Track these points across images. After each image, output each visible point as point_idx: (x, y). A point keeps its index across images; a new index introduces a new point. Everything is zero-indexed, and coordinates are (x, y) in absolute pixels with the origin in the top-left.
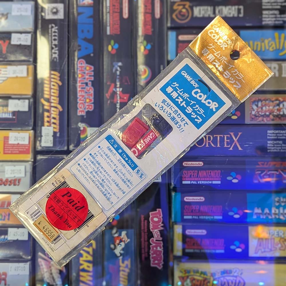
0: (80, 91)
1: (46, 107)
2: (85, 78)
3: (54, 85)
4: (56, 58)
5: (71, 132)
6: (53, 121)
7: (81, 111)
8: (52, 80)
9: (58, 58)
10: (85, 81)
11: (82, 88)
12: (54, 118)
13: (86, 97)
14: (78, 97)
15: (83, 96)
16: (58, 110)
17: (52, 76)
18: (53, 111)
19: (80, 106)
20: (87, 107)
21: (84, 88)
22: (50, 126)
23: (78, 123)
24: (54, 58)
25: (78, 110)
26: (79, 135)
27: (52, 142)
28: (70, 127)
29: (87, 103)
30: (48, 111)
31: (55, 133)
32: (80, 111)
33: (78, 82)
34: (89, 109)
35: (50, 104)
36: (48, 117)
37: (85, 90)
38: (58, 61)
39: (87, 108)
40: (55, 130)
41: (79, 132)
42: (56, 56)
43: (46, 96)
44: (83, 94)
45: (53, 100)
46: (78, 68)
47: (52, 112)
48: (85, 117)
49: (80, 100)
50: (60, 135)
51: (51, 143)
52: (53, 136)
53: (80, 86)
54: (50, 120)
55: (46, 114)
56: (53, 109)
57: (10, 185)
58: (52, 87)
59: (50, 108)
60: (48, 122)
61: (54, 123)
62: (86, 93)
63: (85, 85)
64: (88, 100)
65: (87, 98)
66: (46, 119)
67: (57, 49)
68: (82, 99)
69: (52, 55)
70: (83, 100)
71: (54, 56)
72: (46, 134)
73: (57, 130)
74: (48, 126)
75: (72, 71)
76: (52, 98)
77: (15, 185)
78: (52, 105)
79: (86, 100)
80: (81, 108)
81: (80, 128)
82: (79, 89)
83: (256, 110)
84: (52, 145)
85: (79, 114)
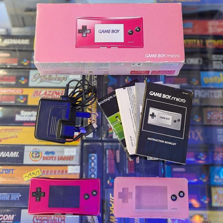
4: (96, 86)
9: (97, 86)
12: (94, 120)
16: (96, 116)
23: (107, 124)
24: (95, 86)
26: (108, 131)
38: (97, 87)
43: (89, 107)
50: (97, 130)
54: (92, 121)
57: (67, 160)
66: (89, 121)
67: (96, 80)
77: (70, 160)
84: (92, 137)
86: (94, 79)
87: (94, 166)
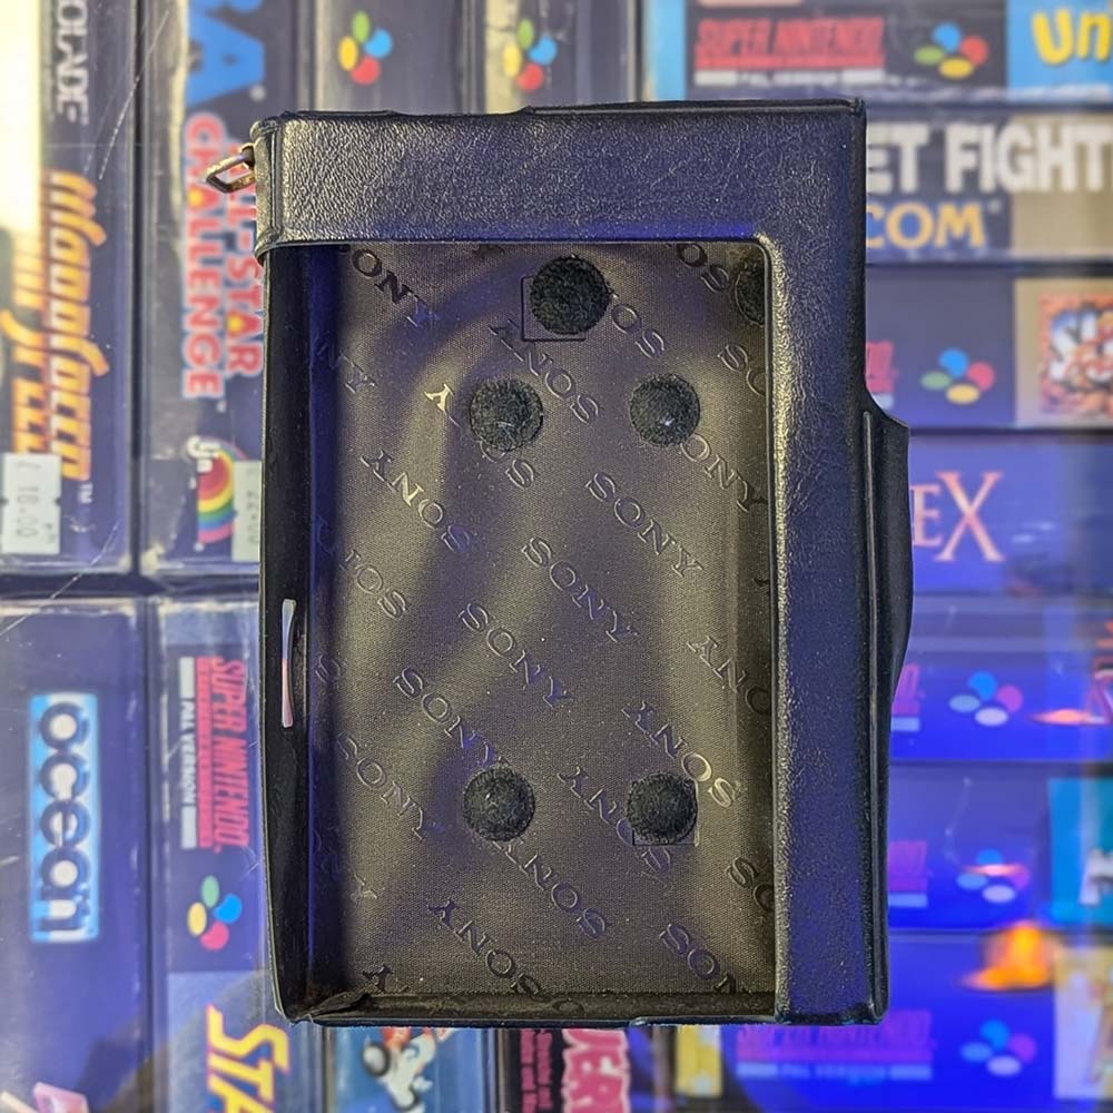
0: (195, 275)
1: (25, 356)
2: (220, 212)
3: (63, 244)
4: (77, 105)
5: (150, 483)
6: (58, 423)
7: (204, 379)
8: (57, 216)
9: (85, 108)
10: (224, 225)
11: (207, 262)
12: (66, 411)
13: (229, 304)
14: (187, 304)
15: (211, 302)
16: (85, 370)
17: (58, 198)
18: (62, 374)
19: (198, 350)
20: (233, 357)
21: (218, 262)
22: (44, 449)
23: (185, 437)
24: (67, 105)
25: (187, 375)
26: (193, 498)
27: (56, 530)
28: (143, 459)
29: (233, 335)
30: (35, 374)
31: (69, 487)
32: (194, 378)
33: (185, 230)
34: (241, 370)
35: (47, 341)
36: (35, 403)
37: (223, 271)
38: (85, 121)
39: (234, 364)
40: (71, 471)
41: (193, 484)
42: (78, 93)
43: (26, 299)
44: (212, 289)
45: (62, 316)
46: (189, 157)
47: (56, 380)
48: (221, 407)
49: (197, 320)
50: (94, 495)
51: (52, 538)
52: (59, 501)
53: (195, 250)
54: (47, 419)
55: (25, 389)
56: (58, 363)
58: (57, 252)
59: (47, 361)
60: (34, 429)
61: (65, 437)
62: (228, 284)
63: (220, 244)
64: (235, 324)
65: (233, 313)
66: (25, 416)
67: (81, 58)
68: (208, 316)
69: (55, 91)
70: (211, 323)
71: (66, 93)
72: (22, 489)
73: (80, 472)
74: (33, 451)
75: (157, 173)
76: (57, 306)
78: (57, 342)
79: (225, 324)
80: (200, 360)
81: (194, 460)
82: (188, 266)
83: (1069, 359)
84: (53, 548)
85: (192, 391)
86: (65, 47)
87: (76, 789)
